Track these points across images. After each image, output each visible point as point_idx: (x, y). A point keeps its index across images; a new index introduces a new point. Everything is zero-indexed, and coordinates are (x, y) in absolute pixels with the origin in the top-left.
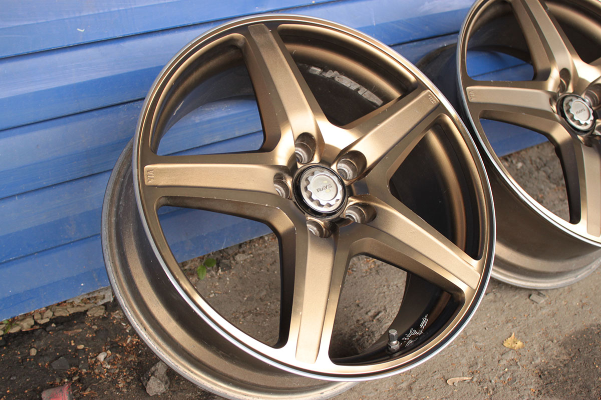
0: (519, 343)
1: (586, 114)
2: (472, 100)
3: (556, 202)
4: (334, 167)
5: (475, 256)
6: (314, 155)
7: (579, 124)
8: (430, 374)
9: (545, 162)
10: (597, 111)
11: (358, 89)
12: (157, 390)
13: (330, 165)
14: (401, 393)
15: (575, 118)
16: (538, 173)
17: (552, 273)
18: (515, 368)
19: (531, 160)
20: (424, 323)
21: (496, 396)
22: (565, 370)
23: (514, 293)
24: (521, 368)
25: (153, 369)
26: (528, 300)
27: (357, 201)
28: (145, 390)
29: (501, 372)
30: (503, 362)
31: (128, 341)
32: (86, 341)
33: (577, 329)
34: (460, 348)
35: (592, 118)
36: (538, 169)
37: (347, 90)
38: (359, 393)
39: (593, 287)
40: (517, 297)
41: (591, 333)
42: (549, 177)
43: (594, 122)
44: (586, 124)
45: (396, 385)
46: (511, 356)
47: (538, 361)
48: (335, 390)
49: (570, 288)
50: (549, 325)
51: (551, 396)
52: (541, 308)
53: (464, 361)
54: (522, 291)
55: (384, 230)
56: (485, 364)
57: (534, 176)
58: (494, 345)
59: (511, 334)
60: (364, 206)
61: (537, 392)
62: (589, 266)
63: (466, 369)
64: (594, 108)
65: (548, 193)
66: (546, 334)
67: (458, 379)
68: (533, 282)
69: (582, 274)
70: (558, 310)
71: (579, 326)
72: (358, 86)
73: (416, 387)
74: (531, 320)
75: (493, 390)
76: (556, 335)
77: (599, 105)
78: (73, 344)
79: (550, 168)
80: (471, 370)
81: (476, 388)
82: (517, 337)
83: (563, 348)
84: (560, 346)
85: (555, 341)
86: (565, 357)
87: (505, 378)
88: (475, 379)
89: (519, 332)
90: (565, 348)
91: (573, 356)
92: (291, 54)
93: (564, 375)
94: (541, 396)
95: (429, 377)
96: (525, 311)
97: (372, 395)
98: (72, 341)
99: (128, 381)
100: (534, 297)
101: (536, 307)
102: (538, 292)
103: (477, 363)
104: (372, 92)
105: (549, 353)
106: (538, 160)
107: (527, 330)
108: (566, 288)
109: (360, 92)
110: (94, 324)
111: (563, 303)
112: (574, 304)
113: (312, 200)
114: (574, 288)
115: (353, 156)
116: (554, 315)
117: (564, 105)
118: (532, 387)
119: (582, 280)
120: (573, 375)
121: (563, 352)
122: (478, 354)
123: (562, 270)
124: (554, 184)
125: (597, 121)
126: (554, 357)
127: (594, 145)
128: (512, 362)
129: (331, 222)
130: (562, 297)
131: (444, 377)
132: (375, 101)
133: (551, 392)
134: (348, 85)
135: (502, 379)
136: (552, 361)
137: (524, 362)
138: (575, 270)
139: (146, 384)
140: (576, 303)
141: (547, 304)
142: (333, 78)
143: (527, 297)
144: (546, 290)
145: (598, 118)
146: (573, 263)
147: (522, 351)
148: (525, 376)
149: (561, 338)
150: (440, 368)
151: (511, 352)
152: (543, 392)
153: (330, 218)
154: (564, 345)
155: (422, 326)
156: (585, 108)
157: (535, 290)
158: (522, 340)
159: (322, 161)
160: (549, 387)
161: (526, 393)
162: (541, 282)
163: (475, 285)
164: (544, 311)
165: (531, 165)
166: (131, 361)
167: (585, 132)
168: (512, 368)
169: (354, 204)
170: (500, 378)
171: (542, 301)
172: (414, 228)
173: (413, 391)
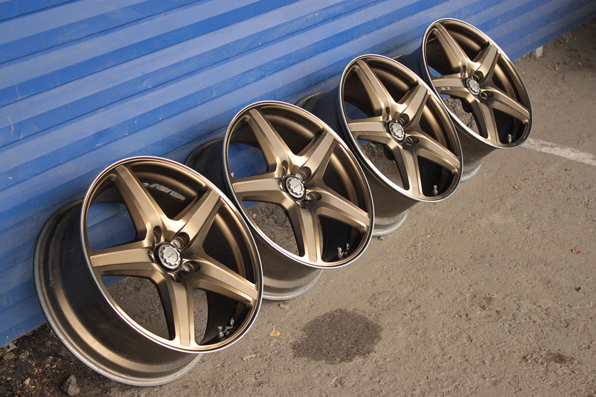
0: (278, 333)
1: (299, 188)
2: (237, 191)
3: (284, 240)
4: (172, 243)
5: (253, 283)
6: (161, 237)
7: (297, 194)
8: (232, 357)
9: (272, 211)
10: (306, 184)
11: (170, 192)
12: (75, 392)
13: (170, 242)
14: (218, 369)
15: (294, 191)
16: (268, 219)
17: (291, 288)
18: (279, 346)
19: (262, 211)
20: (232, 322)
21: (272, 361)
22: (307, 343)
23: (269, 305)
24: (282, 346)
25: (68, 380)
26: (278, 308)
27: (187, 260)
28: (67, 394)
29: (272, 350)
30: (271, 345)
31: (36, 371)
32: (10, 375)
33: (310, 320)
34: (245, 341)
35: (303, 189)
36: (268, 217)
37: (163, 193)
38: (195, 373)
39: (316, 294)
40: (271, 307)
41: (318, 321)
42: (276, 222)
43: (305, 192)
44: (301, 194)
45: (214, 366)
46: (275, 341)
47: (291, 341)
48: (182, 373)
49: (303, 297)
50: (293, 320)
51: (302, 357)
52: (287, 311)
53: (249, 348)
54: (274, 303)
55: (206, 274)
56: (261, 347)
57: (266, 222)
58: (264, 336)
59: (273, 329)
60: (192, 262)
61: (293, 356)
62: (312, 282)
63: (251, 351)
64: (304, 182)
65: (277, 234)
66: (293, 325)
67: (248, 357)
68: (279, 296)
69: (309, 287)
70: (298, 311)
71: (311, 318)
72: (170, 190)
73: (226, 364)
74: (282, 319)
75: (269, 359)
76: (299, 325)
77: (307, 179)
78: (4, 378)
79: (276, 215)
80: (255, 351)
81: (260, 359)
82: (276, 330)
83: (304, 331)
84: (302, 331)
85: (299, 329)
86: (306, 336)
87: (274, 352)
88: (258, 356)
89: (277, 327)
90: (305, 331)
91: (311, 335)
92: (145, 187)
93: (307, 346)
94: (296, 358)
95: (232, 359)
96: (278, 315)
97: (203, 373)
98: (3, 376)
99: (51, 392)
100: (282, 305)
101: (284, 311)
102: (283, 301)
103: (257, 348)
104: (179, 193)
105: (297, 336)
106: (267, 210)
107: (281, 325)
108: (300, 297)
109: (171, 194)
110: (11, 364)
111: (300, 306)
112: (306, 306)
113: (167, 263)
114: (305, 297)
115: (182, 235)
116: (296, 314)
117: (287, 183)
118: (290, 354)
119: (309, 291)
120: (312, 345)
121: (304, 334)
122: (256, 343)
123: (296, 286)
124: (280, 226)
125: (307, 190)
126: (299, 337)
127: (307, 207)
128: (276, 344)
129: (177, 273)
130: (298, 303)
131: (240, 357)
132: (181, 198)
133: (301, 355)
134: (164, 191)
135: (273, 353)
136: (299, 340)
137: (283, 343)
138: (304, 285)
139: (67, 390)
140: (308, 305)
141: (290, 309)
142: (155, 187)
143: (277, 306)
144: (288, 300)
145: (307, 189)
146: (303, 281)
147: (281, 337)
148: (285, 350)
149: (302, 326)
150: (236, 353)
151: (274, 339)
152: (297, 355)
153: (176, 272)
154: (304, 330)
155: (231, 324)
156: (299, 184)
157: (282, 301)
158: (279, 331)
159: (166, 240)
160: (300, 352)
161: (288, 357)
162: (285, 296)
163: (256, 298)
164: (289, 313)
165: (262, 215)
166: (45, 382)
167: (300, 199)
168: (277, 347)
169: (187, 262)
170: (271, 353)
171: (287, 307)
172: (221, 271)
173: (225, 367)
